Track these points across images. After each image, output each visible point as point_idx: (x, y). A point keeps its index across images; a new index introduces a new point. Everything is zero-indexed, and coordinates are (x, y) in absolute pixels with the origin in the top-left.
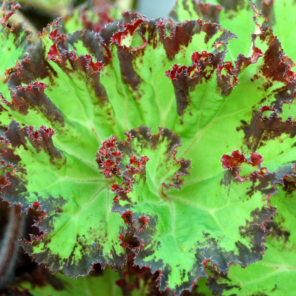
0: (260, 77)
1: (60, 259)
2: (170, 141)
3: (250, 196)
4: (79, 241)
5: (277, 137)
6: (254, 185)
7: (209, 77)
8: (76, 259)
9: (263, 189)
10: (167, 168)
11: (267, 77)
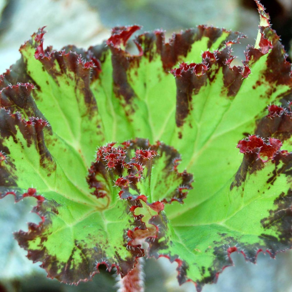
0: (262, 83)
1: (58, 262)
2: (169, 156)
3: (272, 184)
4: (78, 245)
5: (286, 140)
6: (276, 168)
7: (214, 77)
8: (76, 263)
9: (287, 170)
10: (166, 185)
11: (270, 82)
